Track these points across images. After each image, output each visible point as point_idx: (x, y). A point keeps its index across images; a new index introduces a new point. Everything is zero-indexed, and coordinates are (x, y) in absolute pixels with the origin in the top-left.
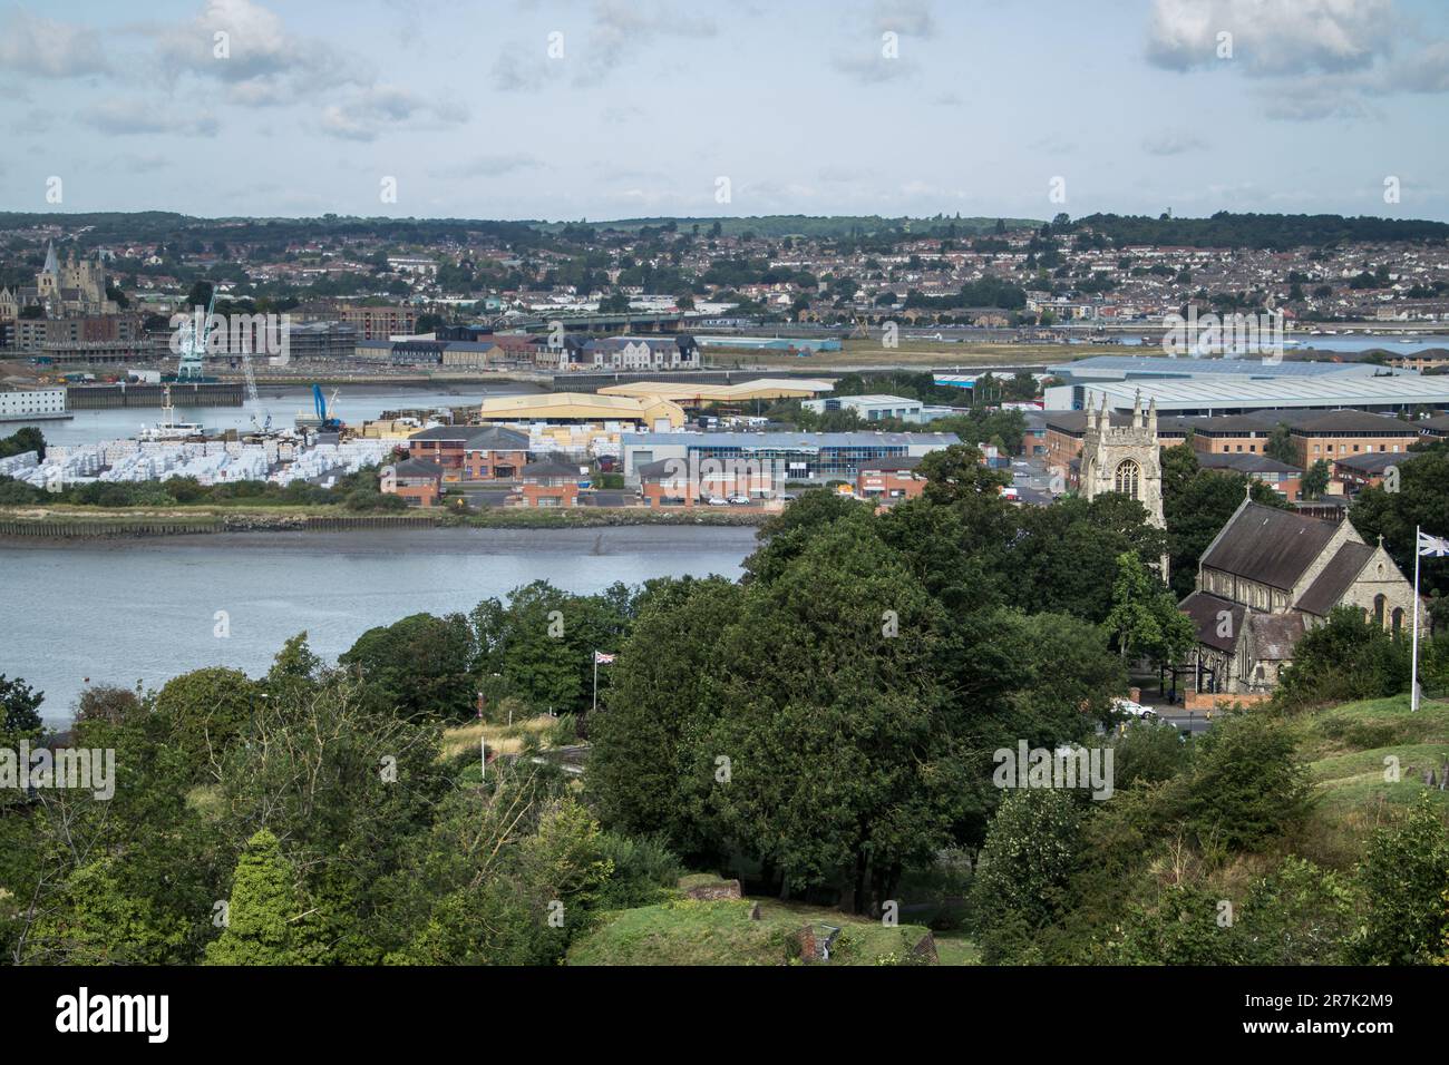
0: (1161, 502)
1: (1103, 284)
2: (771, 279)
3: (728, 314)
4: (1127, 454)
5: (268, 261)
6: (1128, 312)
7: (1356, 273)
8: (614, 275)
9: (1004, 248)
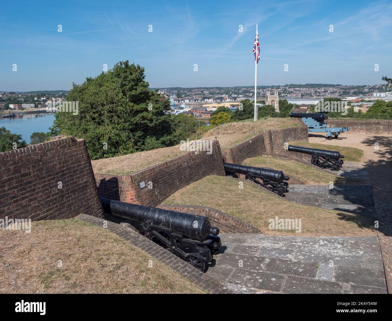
0: (279, 107)
1: (292, 92)
2: (250, 93)
3: (243, 96)
4: (273, 99)
5: (189, 92)
6: (294, 95)
7: (323, 91)
8: (230, 93)
9: (280, 88)
